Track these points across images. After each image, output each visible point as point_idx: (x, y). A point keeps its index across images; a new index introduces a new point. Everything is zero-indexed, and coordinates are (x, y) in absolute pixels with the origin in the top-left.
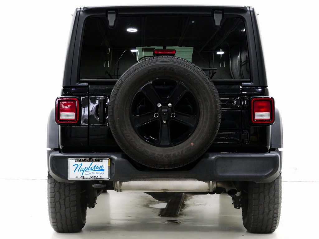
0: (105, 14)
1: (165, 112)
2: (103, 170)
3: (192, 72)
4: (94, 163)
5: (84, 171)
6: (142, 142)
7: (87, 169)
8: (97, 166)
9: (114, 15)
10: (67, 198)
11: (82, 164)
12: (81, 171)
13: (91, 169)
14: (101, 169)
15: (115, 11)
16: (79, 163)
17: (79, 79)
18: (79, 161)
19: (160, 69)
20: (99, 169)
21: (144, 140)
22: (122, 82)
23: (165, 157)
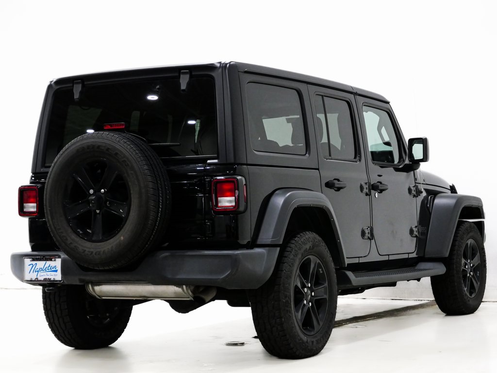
0: (71, 85)
1: (92, 200)
2: (56, 271)
3: (120, 149)
4: (47, 262)
5: (38, 272)
6: (74, 236)
7: (41, 269)
8: (51, 266)
9: (80, 85)
10: (58, 306)
11: (36, 264)
12: (35, 272)
13: (45, 270)
14: (54, 269)
15: (80, 81)
16: (34, 263)
17: (45, 163)
18: (34, 260)
19: (88, 147)
20: (52, 270)
21: (78, 234)
22: (55, 165)
23: (95, 254)
